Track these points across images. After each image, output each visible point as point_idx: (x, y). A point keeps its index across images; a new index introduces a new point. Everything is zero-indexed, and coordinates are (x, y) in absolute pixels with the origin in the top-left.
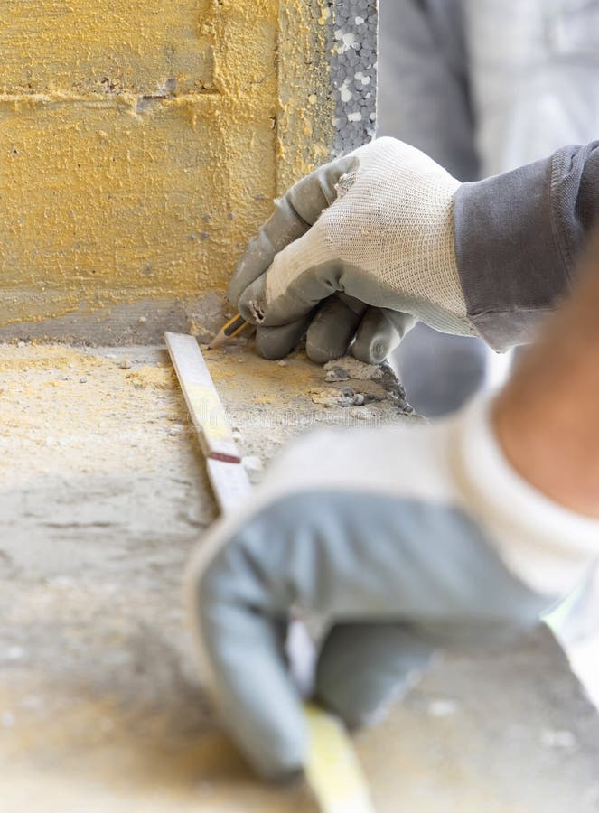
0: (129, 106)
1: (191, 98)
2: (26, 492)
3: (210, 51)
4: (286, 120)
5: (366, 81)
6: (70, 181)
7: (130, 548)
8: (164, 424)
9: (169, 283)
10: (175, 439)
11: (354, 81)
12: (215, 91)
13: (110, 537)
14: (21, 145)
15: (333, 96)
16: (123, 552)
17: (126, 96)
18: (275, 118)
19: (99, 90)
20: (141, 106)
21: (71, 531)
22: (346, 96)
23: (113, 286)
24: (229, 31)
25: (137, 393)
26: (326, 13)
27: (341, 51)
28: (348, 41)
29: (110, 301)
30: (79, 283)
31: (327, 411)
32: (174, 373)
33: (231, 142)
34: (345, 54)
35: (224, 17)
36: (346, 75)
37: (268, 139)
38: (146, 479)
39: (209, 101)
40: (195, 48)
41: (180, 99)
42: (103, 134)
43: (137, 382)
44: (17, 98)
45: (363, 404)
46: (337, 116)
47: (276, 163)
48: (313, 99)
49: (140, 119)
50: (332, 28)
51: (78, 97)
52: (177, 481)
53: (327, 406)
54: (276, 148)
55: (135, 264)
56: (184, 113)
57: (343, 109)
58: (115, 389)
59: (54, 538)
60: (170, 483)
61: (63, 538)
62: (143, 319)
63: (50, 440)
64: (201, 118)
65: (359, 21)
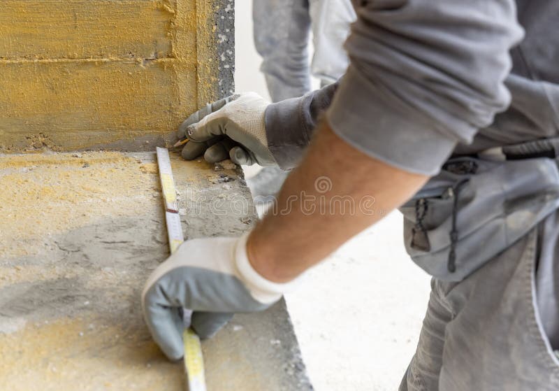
0: (139, 63)
1: (163, 60)
2: (97, 226)
3: (170, 42)
4: (200, 68)
5: (231, 53)
6: (118, 91)
7: (134, 254)
8: (152, 191)
9: (156, 128)
10: (155, 199)
11: (226, 53)
12: (173, 57)
13: (126, 248)
14: (98, 78)
15: (218, 59)
16: (130, 255)
17: (138, 59)
18: (196, 67)
19: (128, 57)
20: (145, 62)
21: (112, 245)
22: (223, 59)
23: (136, 130)
24: (178, 34)
25: (143, 176)
26: (215, 28)
27: (221, 42)
28: (223, 38)
29: (135, 135)
30: (122, 129)
31: (214, 185)
32: (158, 167)
33: (179, 76)
34: (222, 43)
35: (176, 29)
36: (223, 51)
37: (193, 75)
38: (142, 220)
39: (170, 61)
40: (165, 41)
41: (159, 60)
42: (130, 73)
43: (143, 170)
44: (96, 60)
45: (228, 181)
46: (220, 66)
47: (197, 84)
48: (210, 60)
49: (144, 67)
50: (218, 33)
51: (119, 59)
52: (154, 221)
53: (214, 183)
54: (197, 78)
55: (145, 122)
56: (161, 65)
57: (222, 64)
58: (135, 174)
59: (105, 248)
60: (151, 221)
61: (109, 248)
62: (147, 142)
63: (108, 200)
64: (167, 67)
65: (228, 30)
